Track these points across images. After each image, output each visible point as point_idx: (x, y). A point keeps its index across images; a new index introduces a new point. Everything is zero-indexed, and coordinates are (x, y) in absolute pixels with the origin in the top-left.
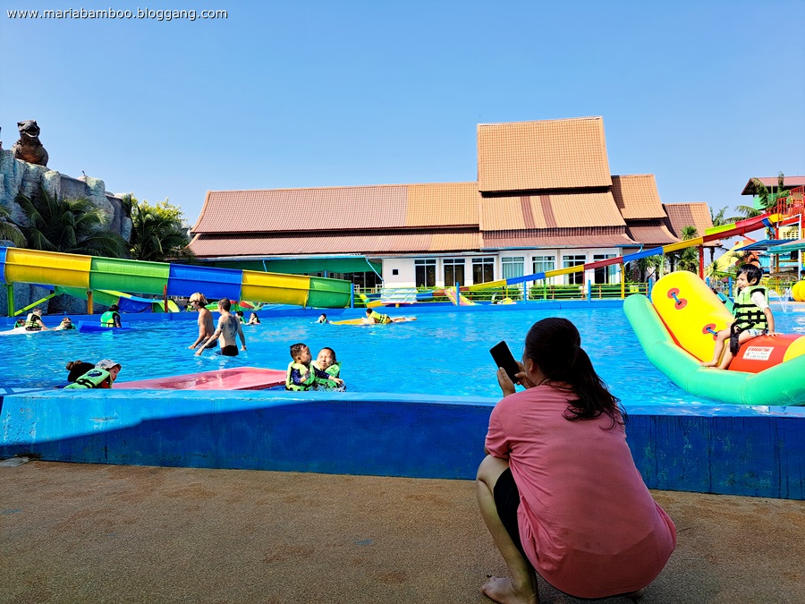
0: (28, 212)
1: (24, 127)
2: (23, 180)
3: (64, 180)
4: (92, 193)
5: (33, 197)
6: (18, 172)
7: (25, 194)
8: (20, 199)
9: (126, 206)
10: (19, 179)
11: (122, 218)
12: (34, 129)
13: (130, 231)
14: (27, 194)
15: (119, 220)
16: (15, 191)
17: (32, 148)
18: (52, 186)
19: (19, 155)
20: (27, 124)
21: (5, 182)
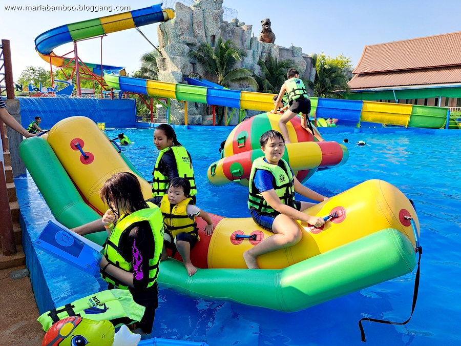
0: (262, 69)
1: (264, 23)
2: (262, 52)
3: (282, 50)
4: (295, 55)
5: (266, 61)
6: (259, 49)
8: (260, 63)
9: (313, 61)
10: (260, 52)
11: (311, 69)
12: (268, 23)
13: (314, 76)
14: (263, 60)
15: (309, 70)
16: (257, 59)
17: (268, 34)
18: (275, 54)
19: (262, 39)
20: (265, 21)
21: (253, 55)
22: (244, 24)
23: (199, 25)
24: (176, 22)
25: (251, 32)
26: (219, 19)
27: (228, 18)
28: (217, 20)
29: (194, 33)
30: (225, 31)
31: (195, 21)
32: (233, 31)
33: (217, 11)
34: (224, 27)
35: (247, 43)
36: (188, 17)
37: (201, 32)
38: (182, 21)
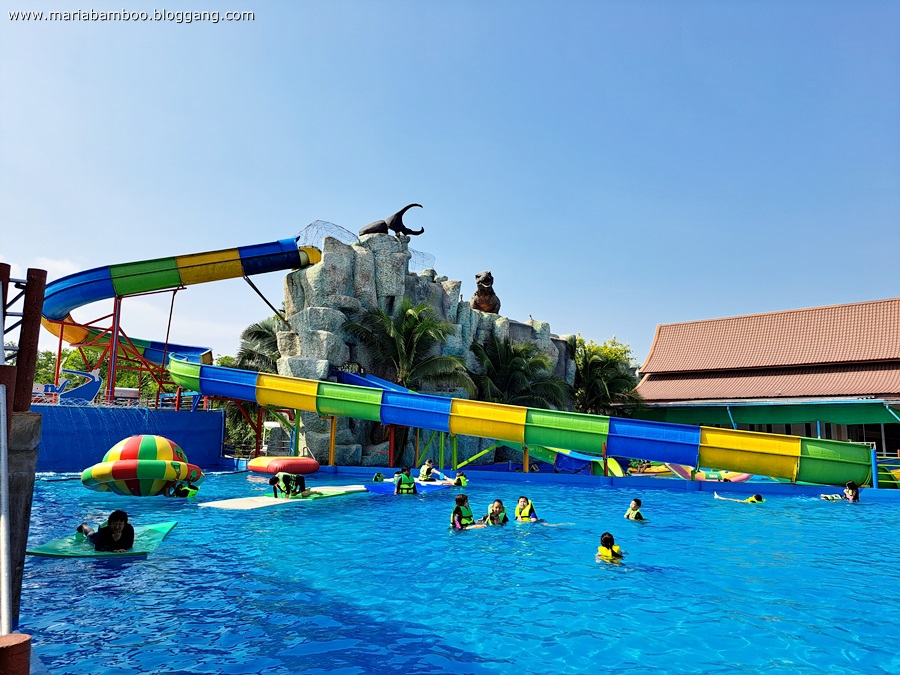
0: (480, 359)
1: (480, 279)
2: (478, 329)
3: (513, 325)
4: (538, 336)
5: (485, 345)
6: (474, 322)
7: (479, 342)
8: (474, 348)
9: (570, 347)
10: (474, 328)
11: (566, 361)
12: (489, 279)
13: (574, 374)
14: (480, 342)
15: (563, 363)
16: (470, 339)
17: (487, 298)
18: (502, 332)
19: (477, 305)
20: (483, 275)
21: (463, 332)
22: (445, 278)
23: (366, 277)
24: (323, 270)
25: (458, 292)
26: (403, 268)
27: (418, 268)
28: (399, 270)
29: (356, 290)
30: (412, 289)
31: (358, 269)
32: (426, 290)
33: (399, 255)
34: (411, 283)
35: (452, 312)
36: (346, 262)
37: (368, 289)
38: (334, 268)
